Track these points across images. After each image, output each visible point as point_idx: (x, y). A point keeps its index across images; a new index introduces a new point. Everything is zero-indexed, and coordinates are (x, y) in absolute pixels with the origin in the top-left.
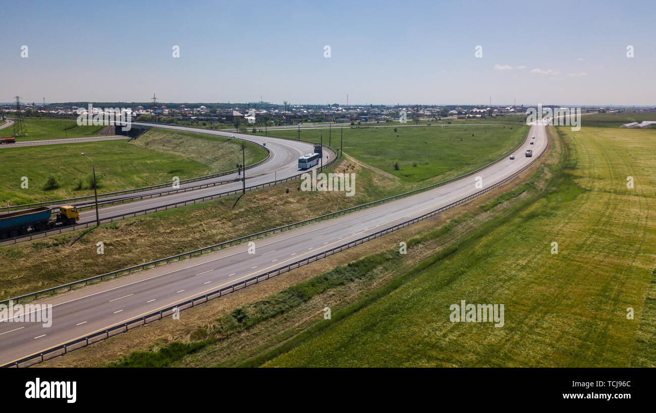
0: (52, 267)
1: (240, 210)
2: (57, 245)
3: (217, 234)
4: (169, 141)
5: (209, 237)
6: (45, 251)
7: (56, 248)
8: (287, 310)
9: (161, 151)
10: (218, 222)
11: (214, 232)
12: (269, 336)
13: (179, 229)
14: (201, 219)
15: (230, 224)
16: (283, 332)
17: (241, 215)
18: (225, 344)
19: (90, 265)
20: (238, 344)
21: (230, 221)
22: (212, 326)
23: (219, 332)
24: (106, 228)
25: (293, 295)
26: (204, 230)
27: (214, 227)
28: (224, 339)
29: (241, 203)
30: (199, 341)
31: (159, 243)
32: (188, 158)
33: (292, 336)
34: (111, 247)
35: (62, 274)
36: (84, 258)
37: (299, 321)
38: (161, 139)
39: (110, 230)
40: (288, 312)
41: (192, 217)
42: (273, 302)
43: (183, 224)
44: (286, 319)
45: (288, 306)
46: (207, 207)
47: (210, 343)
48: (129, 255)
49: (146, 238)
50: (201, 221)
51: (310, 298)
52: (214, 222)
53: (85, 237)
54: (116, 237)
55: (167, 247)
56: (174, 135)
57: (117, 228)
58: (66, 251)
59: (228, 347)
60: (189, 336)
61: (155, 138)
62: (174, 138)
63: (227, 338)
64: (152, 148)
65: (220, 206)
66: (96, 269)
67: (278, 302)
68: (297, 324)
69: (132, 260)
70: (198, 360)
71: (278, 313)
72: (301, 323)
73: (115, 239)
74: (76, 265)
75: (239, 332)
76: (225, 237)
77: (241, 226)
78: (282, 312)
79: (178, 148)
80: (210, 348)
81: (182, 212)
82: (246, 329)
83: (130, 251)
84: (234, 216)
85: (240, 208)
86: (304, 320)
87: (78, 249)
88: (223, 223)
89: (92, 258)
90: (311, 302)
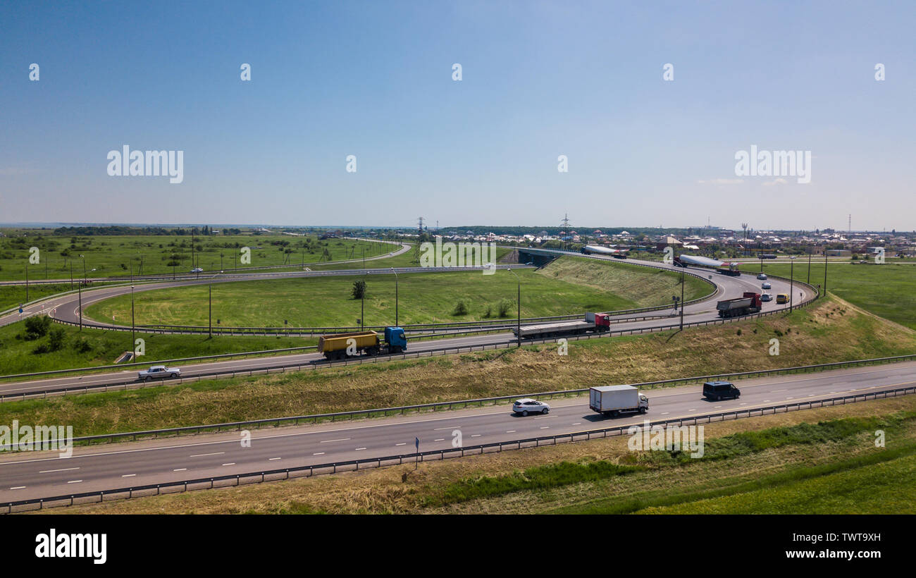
0: (477, 381)
1: (676, 349)
2: (481, 360)
3: (647, 373)
4: (584, 272)
5: (638, 375)
6: (471, 365)
7: (481, 363)
8: (732, 457)
9: (574, 283)
10: (649, 359)
11: (644, 369)
12: (708, 478)
13: (603, 361)
14: (628, 353)
15: (664, 363)
16: (725, 477)
17: (678, 354)
18: (656, 475)
19: (512, 385)
20: (671, 478)
21: (663, 360)
22: (642, 455)
23: (650, 462)
24: (527, 350)
25: (739, 443)
26: (632, 366)
27: (644, 364)
28: (655, 470)
29: (678, 340)
30: (628, 466)
31: (581, 373)
32: (607, 292)
33: (737, 483)
34: (532, 370)
35: (486, 390)
36: (506, 377)
37: (746, 471)
38: (574, 269)
39: (531, 353)
40: (732, 459)
41: (619, 350)
42: (715, 445)
43: (609, 356)
44: (729, 465)
45: (732, 453)
46: (637, 340)
47: (640, 471)
48: (551, 380)
49: (568, 366)
50: (628, 355)
51: (762, 450)
52: (643, 358)
53: (507, 356)
54: (537, 360)
55: (589, 378)
56: (590, 265)
57: (538, 352)
58: (490, 366)
59: (660, 478)
60: (617, 459)
61: (567, 267)
62: (590, 268)
63: (659, 469)
64: (563, 280)
65: (651, 341)
66: (518, 389)
67: (720, 447)
68: (742, 474)
69: (553, 386)
70: (627, 483)
71: (720, 457)
72: (748, 473)
73: (536, 363)
74: (500, 383)
75: (673, 467)
76: (657, 377)
77: (677, 368)
78: (726, 457)
79: (595, 281)
80: (640, 475)
81: (607, 343)
82: (681, 465)
83: (551, 377)
84: (668, 354)
85: (676, 346)
86: (753, 471)
87: (500, 367)
88: (655, 361)
89: (514, 378)
90: (763, 454)
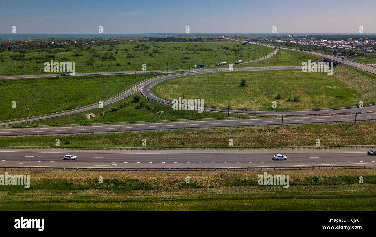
0: (262, 139)
1: (348, 132)
2: (265, 131)
3: (331, 141)
4: (348, 74)
5: (327, 142)
6: (262, 132)
7: (265, 132)
8: (338, 184)
9: (341, 80)
10: (334, 135)
11: (330, 139)
12: (324, 191)
13: (314, 135)
14: (326, 132)
15: (340, 137)
16: (331, 191)
17: (348, 134)
18: (304, 187)
19: (275, 141)
20: (309, 189)
21: (340, 136)
22: (303, 179)
23: (304, 182)
24: (284, 128)
25: (344, 179)
26: (325, 138)
27: (331, 137)
28: (305, 185)
29: (350, 128)
30: (295, 182)
31: (303, 139)
33: (334, 195)
34: (284, 136)
35: (264, 142)
36: (273, 138)
37: (341, 190)
38: (344, 72)
39: (286, 129)
40: (338, 185)
41: (322, 131)
42: (333, 179)
43: (317, 133)
44: (335, 187)
45: (339, 183)
46: (332, 127)
47: (299, 184)
48: (290, 141)
49: (298, 136)
50: (326, 133)
51: (352, 183)
52: (332, 135)
53: (276, 130)
54: (287, 132)
55: (306, 141)
56: (351, 71)
57: (288, 129)
58: (268, 134)
59: (305, 188)
60: (293, 179)
61: (341, 71)
62: (351, 73)
63: (306, 185)
64: (337, 77)
65: (338, 128)
66: (276, 143)
67: (335, 180)
68: (339, 191)
69: (290, 143)
70: (292, 188)
71: (333, 184)
72: (341, 191)
73: (286, 134)
74: (270, 140)
75: (312, 185)
76: (335, 143)
77: (346, 140)
78: (335, 184)
79: (351, 80)
80: (298, 186)
81: (318, 127)
82: (316, 185)
83: (291, 140)
84: (344, 134)
85: (349, 131)
86: (344, 191)
87: (272, 134)
88: (337, 136)
89: (276, 139)
90: (352, 185)
